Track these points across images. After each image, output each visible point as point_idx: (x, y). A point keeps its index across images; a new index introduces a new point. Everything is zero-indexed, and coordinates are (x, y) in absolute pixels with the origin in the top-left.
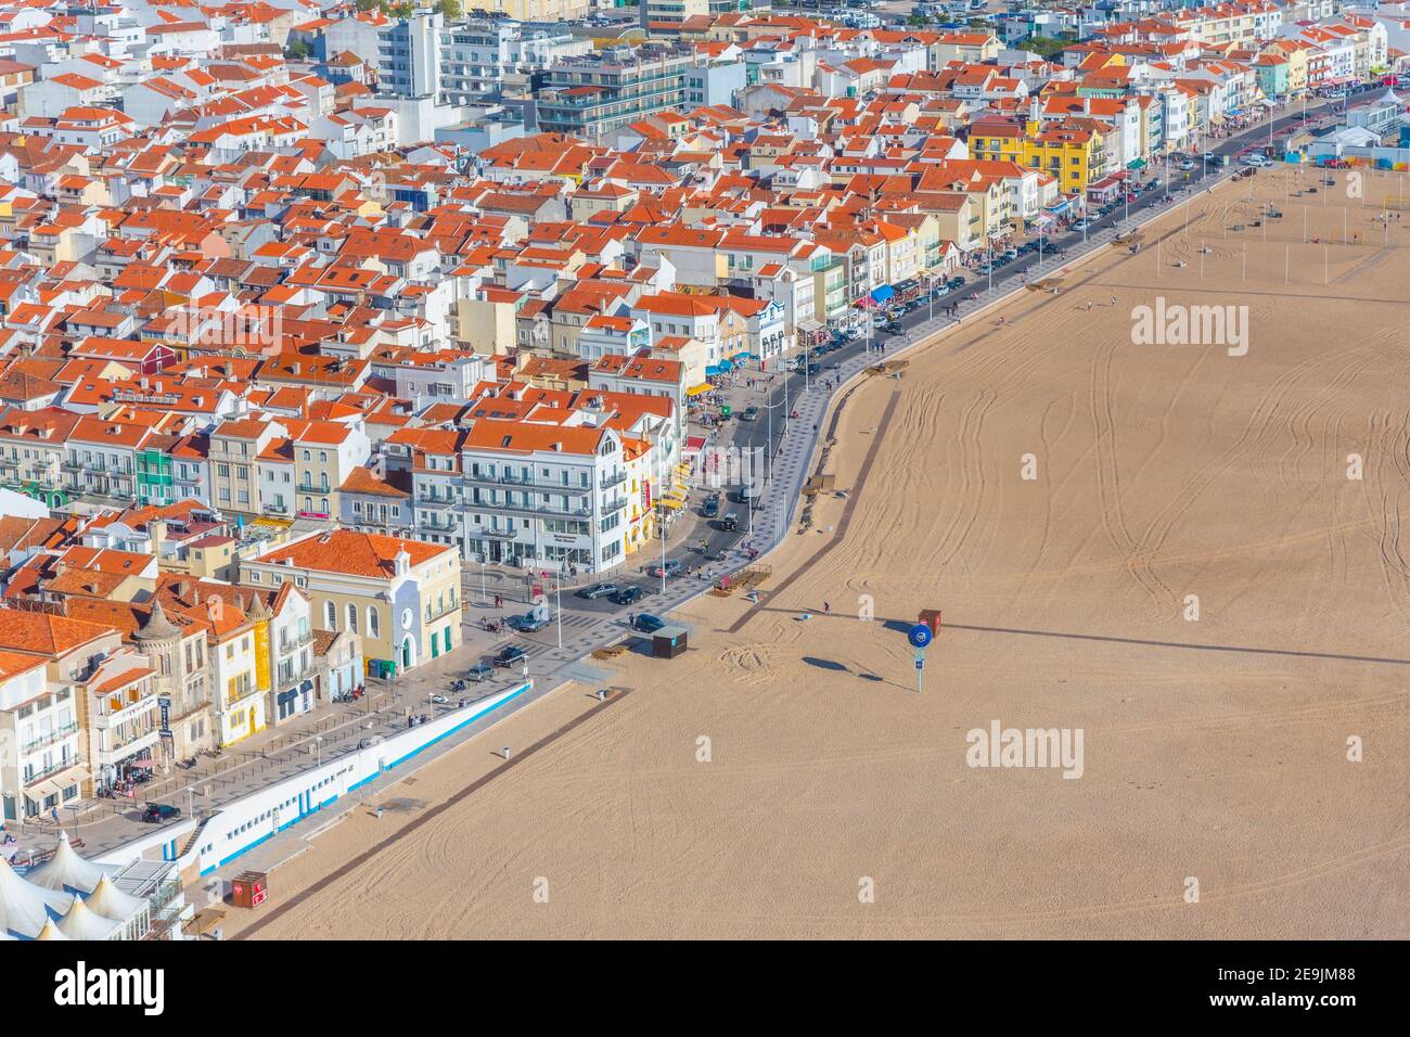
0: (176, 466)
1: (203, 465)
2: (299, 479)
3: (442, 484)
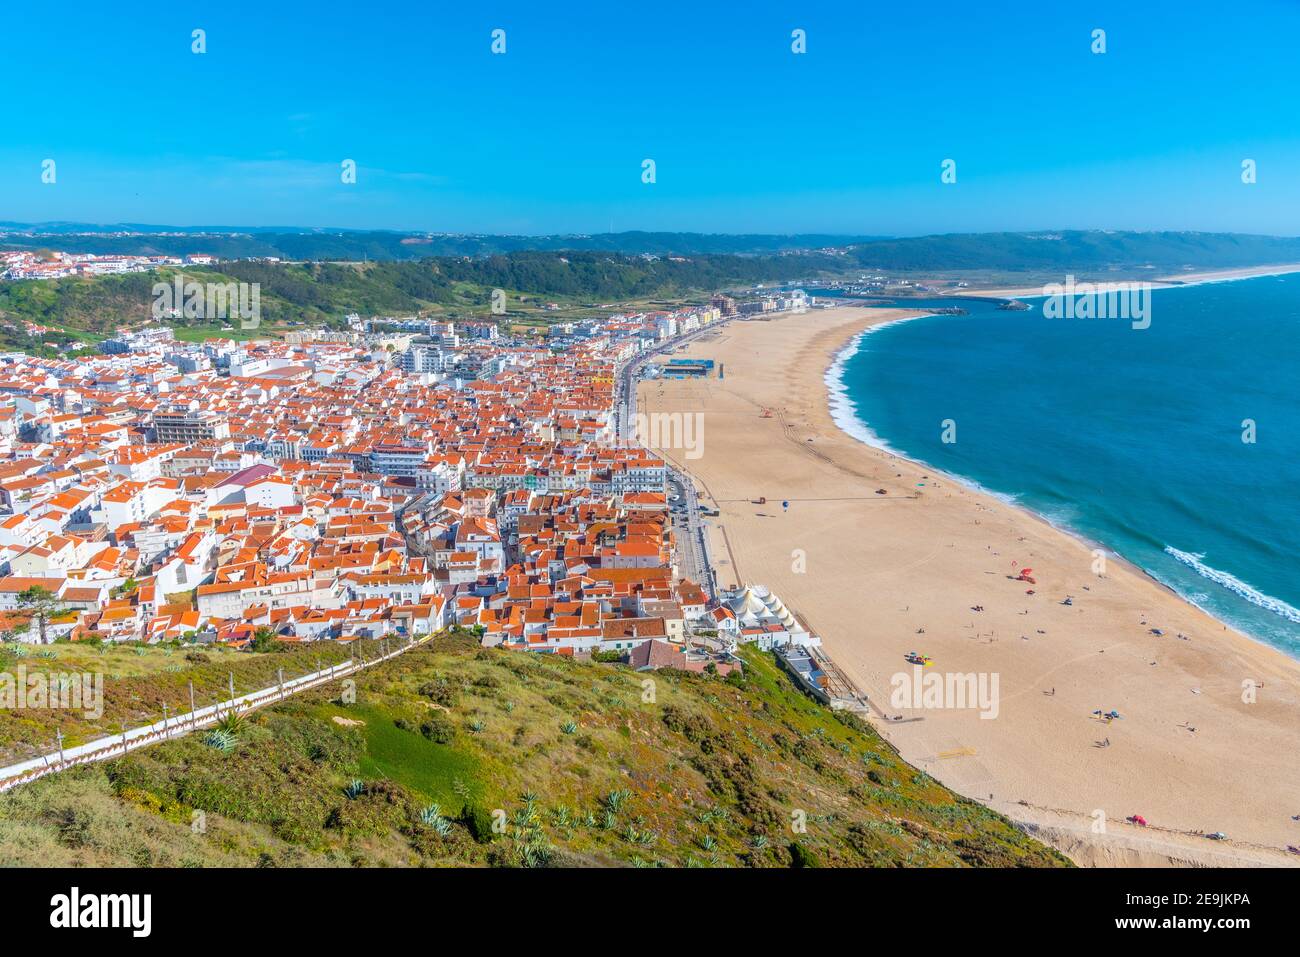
0: (537, 480)
1: (547, 478)
2: (578, 480)
3: (620, 478)
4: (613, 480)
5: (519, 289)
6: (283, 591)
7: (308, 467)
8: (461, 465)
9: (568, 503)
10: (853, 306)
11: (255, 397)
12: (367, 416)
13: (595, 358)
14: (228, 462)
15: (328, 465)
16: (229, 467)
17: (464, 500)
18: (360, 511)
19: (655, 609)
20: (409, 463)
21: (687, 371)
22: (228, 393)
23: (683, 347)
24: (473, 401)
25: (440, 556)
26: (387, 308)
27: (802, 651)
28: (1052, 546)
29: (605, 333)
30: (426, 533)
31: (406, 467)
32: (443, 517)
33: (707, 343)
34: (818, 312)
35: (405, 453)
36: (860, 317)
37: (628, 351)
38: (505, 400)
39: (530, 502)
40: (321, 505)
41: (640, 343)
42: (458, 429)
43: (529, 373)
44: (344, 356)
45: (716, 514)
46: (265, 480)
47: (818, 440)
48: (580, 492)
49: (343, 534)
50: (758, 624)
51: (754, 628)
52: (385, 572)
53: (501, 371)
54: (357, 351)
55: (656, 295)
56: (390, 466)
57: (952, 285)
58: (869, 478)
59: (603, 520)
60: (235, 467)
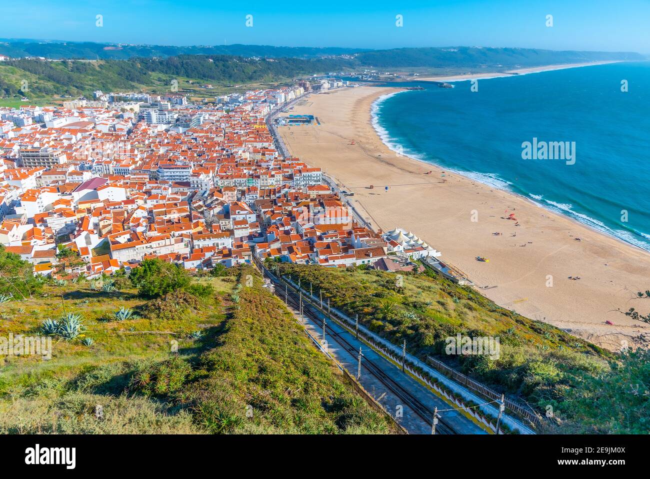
0: (254, 181)
1: (259, 180)
2: (276, 180)
3: (298, 178)
4: (295, 179)
5: (188, 76)
6: (157, 246)
7: (125, 179)
8: (211, 175)
9: (279, 192)
10: (367, 86)
11: (70, 139)
12: (140, 149)
13: (251, 115)
14: (75, 176)
15: (135, 177)
16: (77, 179)
17: (224, 193)
18: (164, 201)
19: (372, 242)
20: (181, 174)
21: (301, 121)
22: (52, 137)
23: (291, 108)
24: (196, 139)
25: (222, 223)
26: (116, 87)
27: (434, 259)
28: (516, 203)
29: (249, 101)
30: (212, 211)
31: (180, 176)
32: (216, 202)
33: (302, 106)
34: (352, 90)
35: (179, 168)
36: (374, 92)
37: (265, 110)
38: (214, 138)
39: (258, 192)
40: (142, 199)
41: (270, 106)
42: (195, 155)
43: (218, 124)
44: (107, 115)
45: (352, 195)
46: (108, 186)
47: (383, 156)
48: (284, 186)
49: (165, 213)
50: (411, 248)
51: (409, 249)
52: (200, 233)
53: (202, 123)
54: (114, 112)
55: (263, 80)
56: (171, 176)
57: (412, 75)
58: (416, 173)
59: (304, 200)
60: (80, 179)
